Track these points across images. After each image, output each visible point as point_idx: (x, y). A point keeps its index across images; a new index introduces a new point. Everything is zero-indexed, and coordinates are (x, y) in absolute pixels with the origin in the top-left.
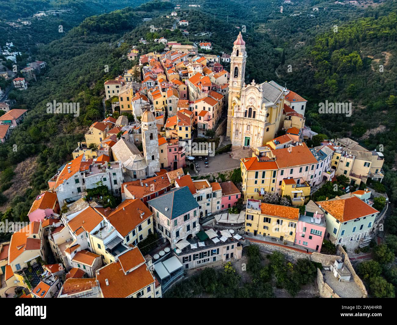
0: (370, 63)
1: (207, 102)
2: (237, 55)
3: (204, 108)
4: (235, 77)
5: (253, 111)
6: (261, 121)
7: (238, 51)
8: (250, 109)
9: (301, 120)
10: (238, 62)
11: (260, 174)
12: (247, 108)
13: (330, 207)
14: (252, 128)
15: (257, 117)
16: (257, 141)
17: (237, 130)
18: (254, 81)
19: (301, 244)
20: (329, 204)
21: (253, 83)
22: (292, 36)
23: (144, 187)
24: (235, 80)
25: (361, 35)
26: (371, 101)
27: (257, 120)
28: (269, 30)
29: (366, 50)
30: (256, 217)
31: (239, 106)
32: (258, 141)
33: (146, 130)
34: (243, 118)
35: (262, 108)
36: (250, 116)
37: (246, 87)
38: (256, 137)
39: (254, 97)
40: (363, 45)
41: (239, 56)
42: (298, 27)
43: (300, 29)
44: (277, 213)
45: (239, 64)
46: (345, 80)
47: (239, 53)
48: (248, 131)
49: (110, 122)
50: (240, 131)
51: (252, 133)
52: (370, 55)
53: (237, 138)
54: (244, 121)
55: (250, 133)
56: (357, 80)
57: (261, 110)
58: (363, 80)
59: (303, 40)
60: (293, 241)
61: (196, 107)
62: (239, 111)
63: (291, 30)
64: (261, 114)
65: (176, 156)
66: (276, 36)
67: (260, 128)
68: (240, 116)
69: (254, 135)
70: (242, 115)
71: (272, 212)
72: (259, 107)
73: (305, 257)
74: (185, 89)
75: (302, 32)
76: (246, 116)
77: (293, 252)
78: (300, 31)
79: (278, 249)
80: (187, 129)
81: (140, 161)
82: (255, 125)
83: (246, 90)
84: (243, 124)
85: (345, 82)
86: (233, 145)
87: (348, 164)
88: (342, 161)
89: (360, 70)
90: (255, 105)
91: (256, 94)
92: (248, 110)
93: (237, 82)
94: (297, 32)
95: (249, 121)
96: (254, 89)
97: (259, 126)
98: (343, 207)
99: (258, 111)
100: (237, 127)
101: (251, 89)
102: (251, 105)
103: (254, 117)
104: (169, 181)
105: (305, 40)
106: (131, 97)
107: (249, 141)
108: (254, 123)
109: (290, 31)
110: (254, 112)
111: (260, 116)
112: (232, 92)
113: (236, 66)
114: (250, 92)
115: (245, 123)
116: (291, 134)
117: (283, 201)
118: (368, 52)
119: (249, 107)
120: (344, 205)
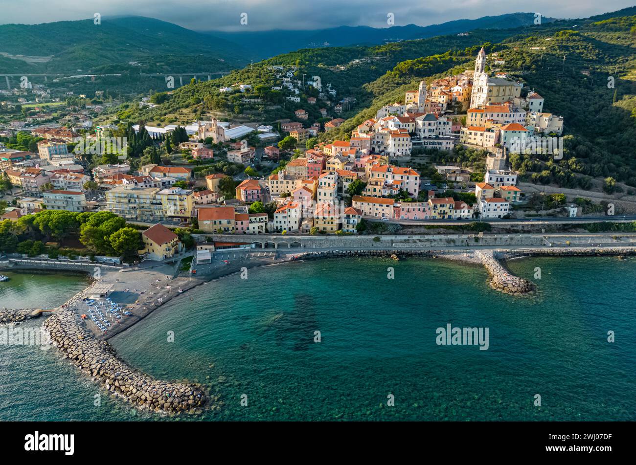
11: (474, 115)
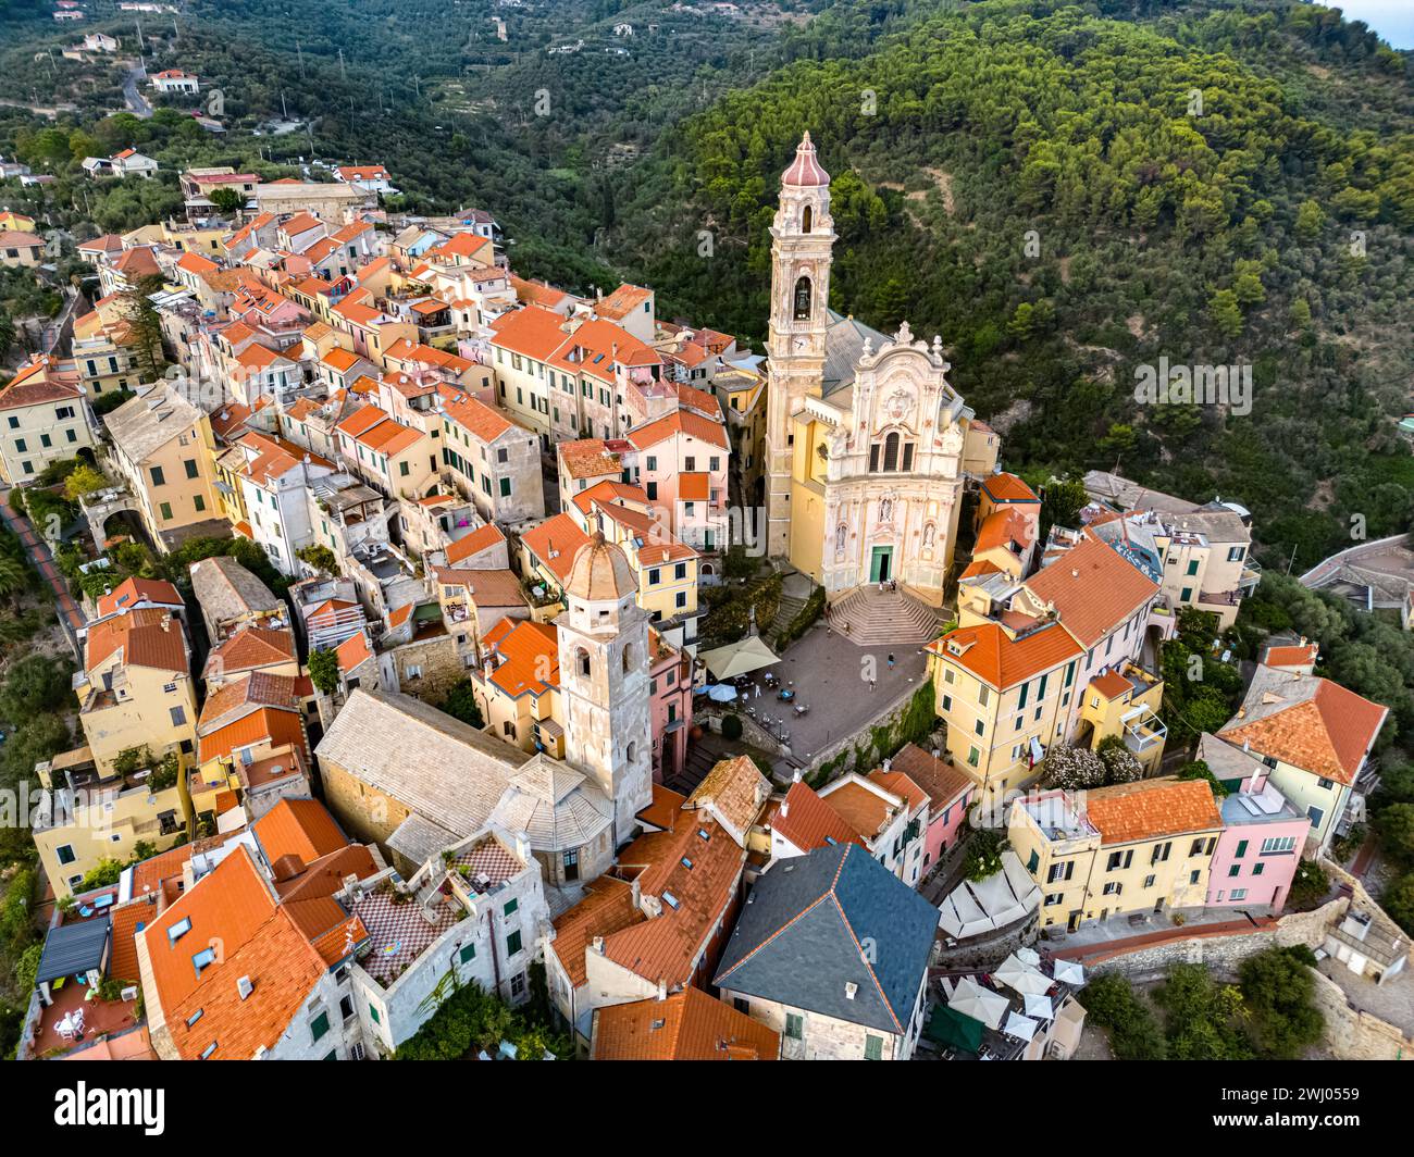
0: (901, 204)
1: (700, 437)
2: (807, 229)
3: (690, 462)
4: (796, 318)
5: (902, 442)
6: (941, 478)
7: (808, 209)
8: (893, 438)
9: (990, 440)
10: (811, 257)
11: (1034, 688)
12: (879, 435)
13: (1278, 740)
14: (900, 512)
15: (921, 465)
16: (921, 557)
17: (842, 528)
18: (905, 326)
19: (1226, 903)
20: (1269, 730)
21: (905, 333)
22: (583, 124)
23: (667, 917)
24: (801, 328)
25: (841, 118)
26: (961, 329)
27: (922, 477)
28: (491, 102)
29: (870, 165)
30: (1082, 863)
31: (849, 435)
32: (927, 555)
33: (610, 637)
34: (865, 477)
35: (942, 429)
36: (890, 465)
37: (874, 353)
38: (918, 540)
39: (909, 387)
40: (856, 149)
41: (814, 231)
42: (590, 93)
43: (595, 99)
44: (1150, 820)
45: (813, 265)
46: (852, 266)
47: (815, 217)
48: (885, 521)
49: (150, 605)
50: (855, 527)
51: (900, 527)
52: (890, 180)
53: (840, 558)
54: (868, 488)
55: (892, 529)
56: (886, 263)
57: (938, 437)
58: (906, 262)
59: (626, 137)
60: (1200, 903)
61: (652, 463)
62: (851, 452)
63: (572, 103)
64: (937, 450)
65: (672, 709)
66: (525, 124)
67: (933, 507)
68: (853, 473)
69: (910, 532)
70: (861, 467)
71: (1131, 823)
72: (928, 424)
73: (1262, 945)
74: (486, 382)
75: (608, 108)
76: (873, 466)
77: (1222, 944)
78: (601, 105)
79: (1171, 954)
80: (680, 572)
81: (577, 789)
82: (914, 494)
83: (880, 366)
84: (867, 501)
85: (853, 274)
86: (830, 590)
87: (1193, 568)
88: (1173, 561)
89: (882, 231)
90: (911, 422)
91: (919, 379)
92: (883, 442)
93: (810, 337)
94: (592, 109)
95: (888, 485)
96: (908, 361)
97: (932, 496)
98: (1321, 730)
99: (925, 441)
100: (843, 514)
101: (897, 361)
102: (896, 422)
103: (907, 465)
104: (730, 839)
105: (634, 137)
106: (206, 454)
107: (885, 559)
108: (911, 490)
109: (569, 108)
110: (909, 447)
111: (936, 459)
112: (792, 379)
113: (804, 271)
114: (891, 372)
115: (872, 493)
116: (1012, 501)
117: (1121, 765)
118: (880, 172)
119: (887, 432)
120: (1319, 720)
